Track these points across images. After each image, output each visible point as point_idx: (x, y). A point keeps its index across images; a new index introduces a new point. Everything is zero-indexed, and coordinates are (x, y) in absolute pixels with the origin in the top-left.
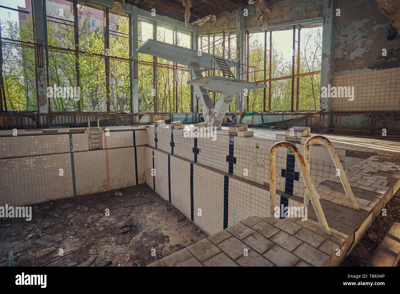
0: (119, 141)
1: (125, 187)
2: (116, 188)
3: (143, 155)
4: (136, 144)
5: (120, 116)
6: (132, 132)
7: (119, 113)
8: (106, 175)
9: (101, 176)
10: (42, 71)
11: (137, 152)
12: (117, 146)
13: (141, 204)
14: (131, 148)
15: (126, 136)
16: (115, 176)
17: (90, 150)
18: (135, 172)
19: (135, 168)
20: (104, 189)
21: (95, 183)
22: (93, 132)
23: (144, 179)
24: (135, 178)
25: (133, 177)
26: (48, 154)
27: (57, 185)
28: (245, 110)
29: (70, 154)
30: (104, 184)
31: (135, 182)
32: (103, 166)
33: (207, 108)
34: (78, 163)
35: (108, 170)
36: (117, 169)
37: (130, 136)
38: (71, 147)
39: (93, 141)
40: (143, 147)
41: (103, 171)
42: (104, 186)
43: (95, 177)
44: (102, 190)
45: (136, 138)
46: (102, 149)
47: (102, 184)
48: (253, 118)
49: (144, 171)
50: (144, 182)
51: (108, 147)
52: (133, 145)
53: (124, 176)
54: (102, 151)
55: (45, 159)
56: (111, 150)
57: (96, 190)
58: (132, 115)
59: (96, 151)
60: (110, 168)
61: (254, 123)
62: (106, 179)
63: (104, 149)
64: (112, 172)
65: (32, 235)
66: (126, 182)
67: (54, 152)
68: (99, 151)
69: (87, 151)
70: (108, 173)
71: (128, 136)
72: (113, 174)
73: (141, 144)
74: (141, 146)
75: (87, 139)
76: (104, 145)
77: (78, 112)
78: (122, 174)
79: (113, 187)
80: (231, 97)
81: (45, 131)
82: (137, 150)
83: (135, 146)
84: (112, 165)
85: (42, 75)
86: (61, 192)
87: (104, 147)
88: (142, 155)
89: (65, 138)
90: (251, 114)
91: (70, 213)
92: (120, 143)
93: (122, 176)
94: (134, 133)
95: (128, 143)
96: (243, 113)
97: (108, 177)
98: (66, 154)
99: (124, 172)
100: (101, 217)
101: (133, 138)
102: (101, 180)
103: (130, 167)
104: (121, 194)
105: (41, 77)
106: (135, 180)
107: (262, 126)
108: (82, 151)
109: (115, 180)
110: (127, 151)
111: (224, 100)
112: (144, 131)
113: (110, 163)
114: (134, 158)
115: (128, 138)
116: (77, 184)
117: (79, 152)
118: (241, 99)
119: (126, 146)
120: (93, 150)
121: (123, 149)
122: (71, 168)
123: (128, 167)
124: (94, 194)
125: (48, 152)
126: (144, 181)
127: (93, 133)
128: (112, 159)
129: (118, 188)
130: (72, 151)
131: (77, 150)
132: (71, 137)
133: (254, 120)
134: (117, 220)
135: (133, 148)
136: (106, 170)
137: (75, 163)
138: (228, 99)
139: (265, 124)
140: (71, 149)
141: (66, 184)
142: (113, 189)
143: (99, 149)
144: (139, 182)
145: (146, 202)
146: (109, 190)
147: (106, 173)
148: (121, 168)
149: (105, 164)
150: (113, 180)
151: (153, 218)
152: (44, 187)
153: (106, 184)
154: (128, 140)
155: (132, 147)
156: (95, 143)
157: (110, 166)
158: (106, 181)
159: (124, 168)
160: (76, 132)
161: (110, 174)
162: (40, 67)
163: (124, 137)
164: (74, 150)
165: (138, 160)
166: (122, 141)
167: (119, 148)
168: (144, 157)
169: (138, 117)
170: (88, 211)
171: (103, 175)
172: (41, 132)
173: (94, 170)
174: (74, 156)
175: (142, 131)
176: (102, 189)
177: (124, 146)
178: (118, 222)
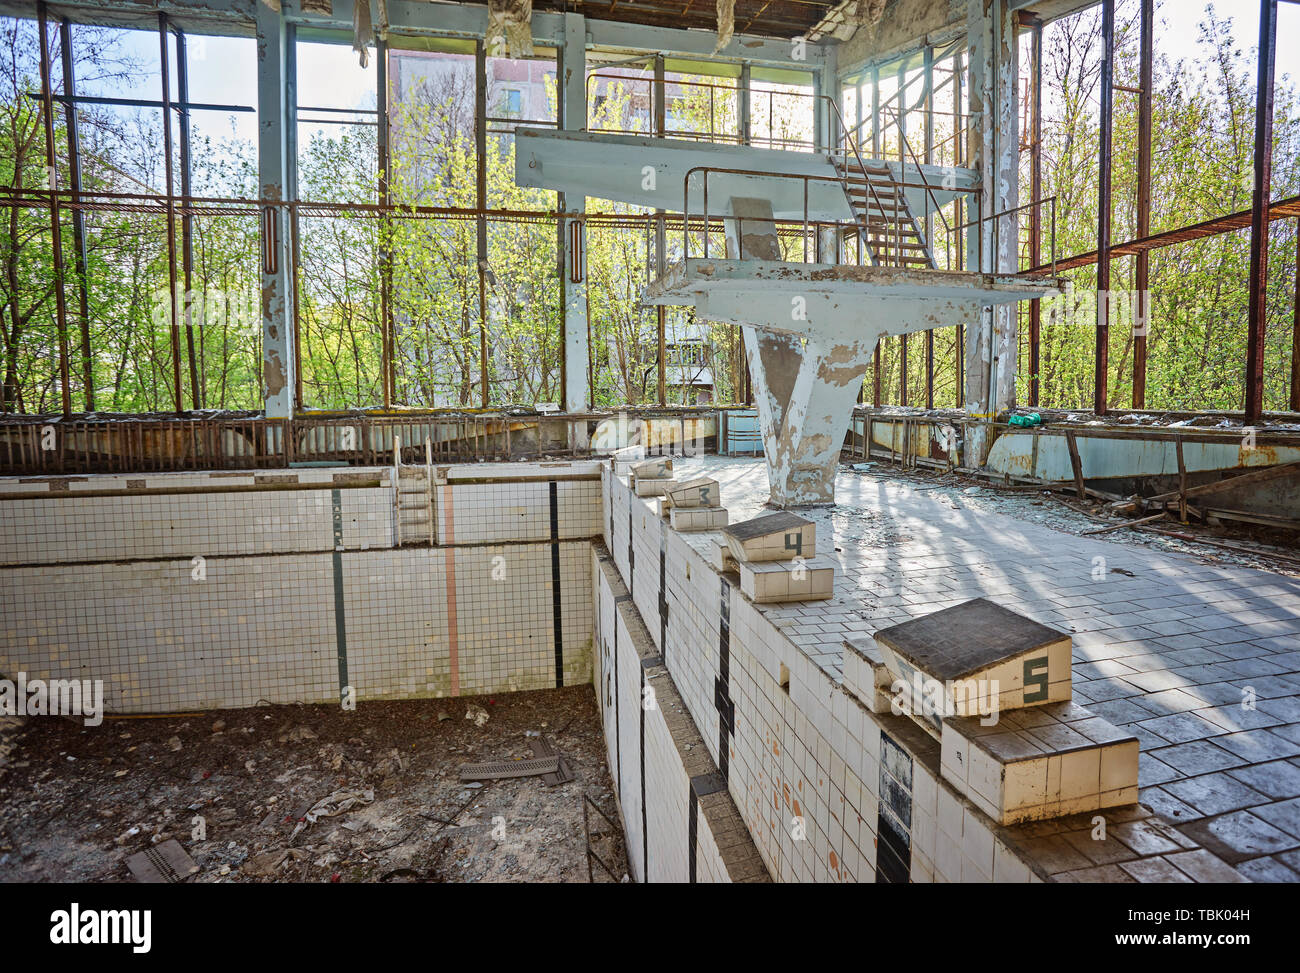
0: (498, 519)
1: (513, 689)
2: (479, 692)
3: (586, 576)
4: (561, 534)
5: (515, 424)
6: (546, 485)
7: (514, 415)
8: (446, 639)
9: (428, 640)
10: (274, 282)
11: (562, 562)
12: (491, 537)
13: (518, 778)
14: (540, 547)
15: (522, 503)
16: (478, 645)
17: (396, 547)
18: (552, 639)
19: (551, 623)
20: (438, 689)
21: (411, 665)
22: (410, 484)
23: (588, 667)
24: (553, 662)
25: (543, 655)
26: (267, 554)
27: (290, 658)
28: (1012, 405)
29: (331, 555)
30: (438, 671)
31: (553, 677)
32: (436, 608)
33: (775, 401)
34: (356, 589)
35: (453, 622)
36: (485, 620)
37: (538, 502)
38: (338, 534)
39: (410, 514)
40: (587, 544)
41: (436, 623)
42: (438, 676)
43: (409, 642)
44: (432, 692)
45: (560, 509)
46: (436, 545)
47: (430, 671)
48: (1035, 449)
49: (588, 636)
50: (586, 681)
51: (458, 540)
52: (548, 534)
53: (511, 650)
54: (433, 551)
55: (259, 569)
56: (466, 551)
57: (413, 689)
58: (562, 420)
59: (412, 551)
60: (460, 614)
61: (1038, 473)
62: (447, 654)
63: (443, 546)
64: (469, 629)
65: (137, 831)
66: (520, 672)
67: (287, 547)
68: (423, 552)
69: (386, 549)
70: (453, 634)
71: (530, 502)
72: (470, 637)
73: (578, 533)
74: (579, 539)
75: (388, 508)
76: (442, 530)
77: (382, 412)
78: (502, 643)
79: (471, 684)
80: (855, 351)
81: (262, 478)
82: (561, 555)
83: (555, 541)
84: (468, 606)
85: (274, 295)
86: (301, 680)
87: (442, 540)
88: (580, 576)
89: (319, 502)
90: (1027, 427)
91: (290, 767)
92: (498, 527)
93: (503, 650)
94: (553, 489)
95: (530, 526)
96: (999, 420)
97: (454, 646)
98: (321, 557)
99: (510, 635)
100: (362, 806)
101: (548, 509)
102: (430, 656)
103: (534, 617)
104: (482, 718)
105: (271, 303)
106: (553, 670)
107: (1073, 493)
108: (370, 550)
109: (479, 660)
110: (522, 556)
111: (817, 371)
112: (592, 484)
113: (459, 599)
114: (550, 585)
115: (530, 510)
116: (350, 661)
117: (358, 550)
118: (985, 350)
119: (522, 536)
120: (406, 546)
121: (507, 547)
122: (332, 606)
123: (526, 617)
124: (402, 702)
125: (269, 548)
126: (588, 675)
127: (412, 489)
128: (467, 583)
129: (489, 690)
130: (338, 548)
131: (354, 544)
132: (336, 500)
133: (1040, 456)
134: (403, 833)
135: (548, 547)
136: (446, 623)
137: (346, 590)
138: (838, 365)
139: (1089, 483)
140: (337, 541)
141: (317, 656)
142: (469, 693)
143: (425, 544)
144: (569, 678)
145: (541, 771)
146: (456, 693)
147: (446, 631)
148: (502, 619)
149: (445, 599)
150: (471, 661)
151: (522, 856)
152: (254, 660)
153: (447, 670)
154: (530, 518)
155: (546, 542)
156: (417, 523)
157: (459, 607)
158: (445, 663)
159: (510, 619)
160: (352, 482)
161: (461, 638)
162: (268, 273)
163: (514, 503)
164: (346, 543)
165: (563, 592)
166: (507, 519)
167: (496, 544)
168: (587, 583)
169: (582, 428)
170: (343, 769)
171: (436, 639)
172: (250, 481)
173: (408, 618)
174: (345, 565)
175: (584, 484)
176: (430, 687)
177: (514, 537)
178: (397, 845)
